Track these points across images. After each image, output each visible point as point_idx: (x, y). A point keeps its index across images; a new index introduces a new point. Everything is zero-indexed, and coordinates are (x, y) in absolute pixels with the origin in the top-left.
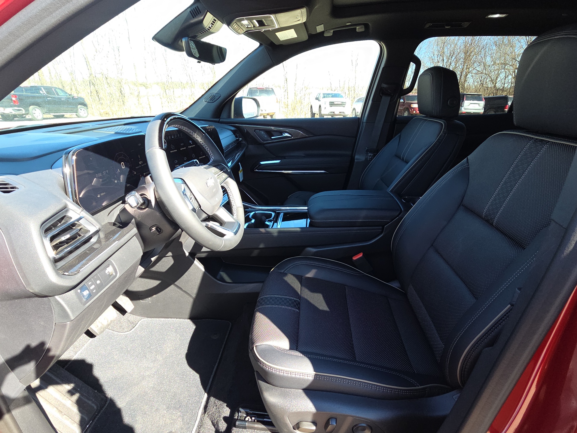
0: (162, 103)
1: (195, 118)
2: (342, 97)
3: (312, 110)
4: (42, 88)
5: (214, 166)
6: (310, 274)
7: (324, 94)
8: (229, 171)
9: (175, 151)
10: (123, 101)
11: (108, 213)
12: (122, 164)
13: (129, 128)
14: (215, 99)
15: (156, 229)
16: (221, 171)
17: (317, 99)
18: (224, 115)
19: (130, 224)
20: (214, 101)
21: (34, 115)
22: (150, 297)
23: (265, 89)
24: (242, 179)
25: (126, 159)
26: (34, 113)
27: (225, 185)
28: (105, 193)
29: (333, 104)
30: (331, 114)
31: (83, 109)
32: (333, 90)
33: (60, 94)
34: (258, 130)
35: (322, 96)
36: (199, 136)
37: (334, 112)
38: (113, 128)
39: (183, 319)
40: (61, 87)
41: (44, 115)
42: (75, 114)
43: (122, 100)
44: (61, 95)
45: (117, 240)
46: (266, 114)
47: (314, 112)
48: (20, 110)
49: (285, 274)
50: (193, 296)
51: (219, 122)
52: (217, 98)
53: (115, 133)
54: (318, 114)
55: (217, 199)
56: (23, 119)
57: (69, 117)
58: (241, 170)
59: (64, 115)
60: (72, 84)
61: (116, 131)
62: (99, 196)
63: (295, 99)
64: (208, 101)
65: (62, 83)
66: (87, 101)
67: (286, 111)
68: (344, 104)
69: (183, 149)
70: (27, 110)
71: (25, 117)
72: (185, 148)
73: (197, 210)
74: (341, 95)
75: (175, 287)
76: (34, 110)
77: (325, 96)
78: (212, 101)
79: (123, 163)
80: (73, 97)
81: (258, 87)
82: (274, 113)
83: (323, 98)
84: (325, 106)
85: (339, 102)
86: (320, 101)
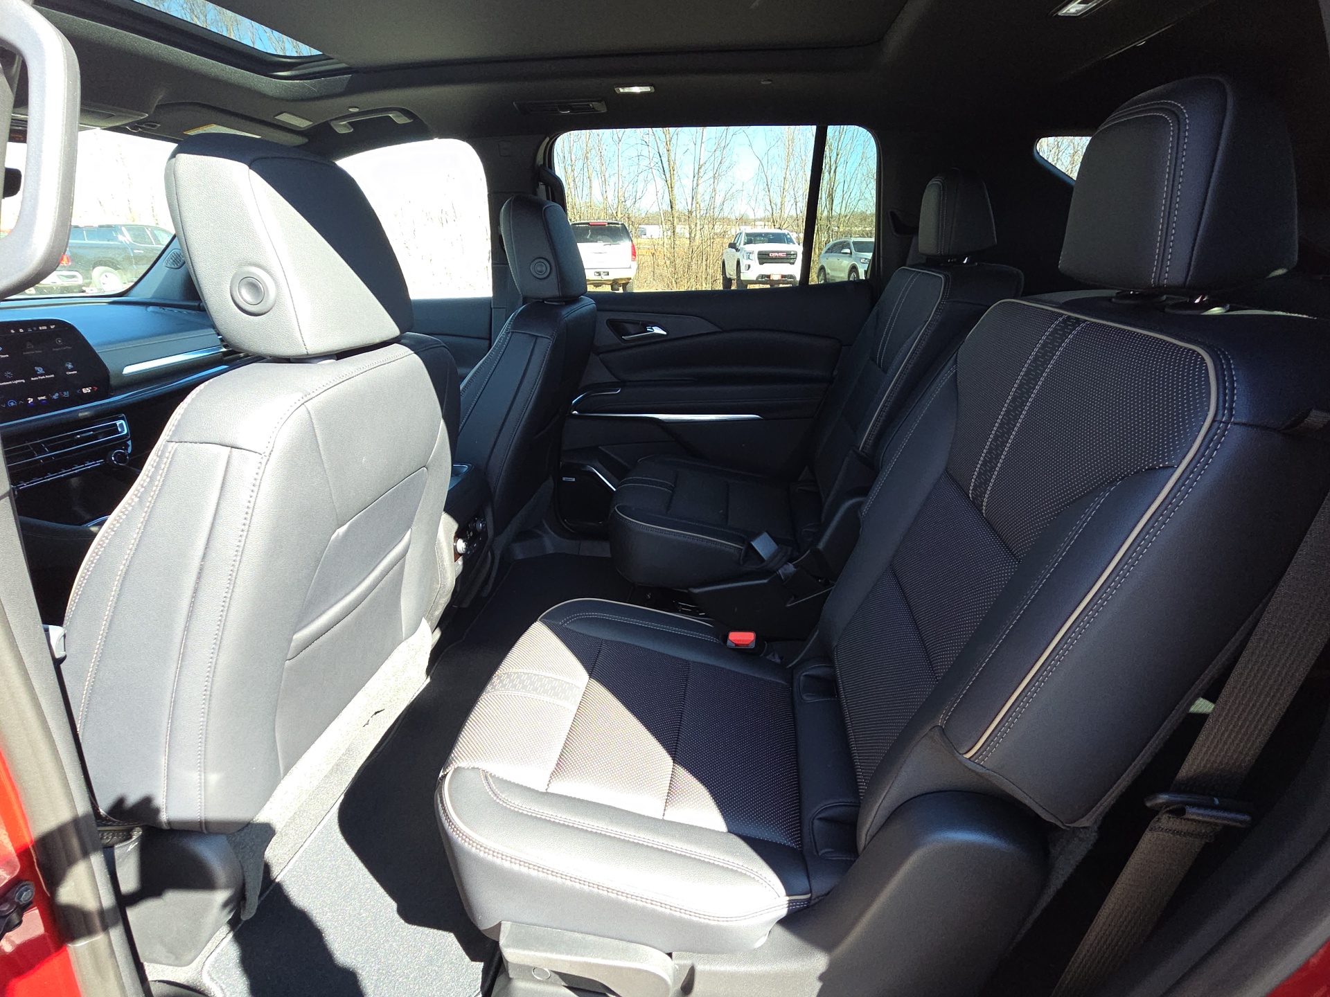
2: (790, 242)
4: (124, 229)
7: (747, 235)
17: (732, 246)
21: (103, 286)
23: (607, 225)
26: (103, 283)
29: (766, 257)
30: (764, 279)
35: (743, 239)
37: (769, 277)
48: (74, 277)
54: (736, 281)
68: (793, 256)
70: (88, 277)
76: (104, 275)
77: (752, 239)
82: (630, 279)
83: (745, 244)
84: (749, 262)
85: (781, 252)
86: (739, 250)
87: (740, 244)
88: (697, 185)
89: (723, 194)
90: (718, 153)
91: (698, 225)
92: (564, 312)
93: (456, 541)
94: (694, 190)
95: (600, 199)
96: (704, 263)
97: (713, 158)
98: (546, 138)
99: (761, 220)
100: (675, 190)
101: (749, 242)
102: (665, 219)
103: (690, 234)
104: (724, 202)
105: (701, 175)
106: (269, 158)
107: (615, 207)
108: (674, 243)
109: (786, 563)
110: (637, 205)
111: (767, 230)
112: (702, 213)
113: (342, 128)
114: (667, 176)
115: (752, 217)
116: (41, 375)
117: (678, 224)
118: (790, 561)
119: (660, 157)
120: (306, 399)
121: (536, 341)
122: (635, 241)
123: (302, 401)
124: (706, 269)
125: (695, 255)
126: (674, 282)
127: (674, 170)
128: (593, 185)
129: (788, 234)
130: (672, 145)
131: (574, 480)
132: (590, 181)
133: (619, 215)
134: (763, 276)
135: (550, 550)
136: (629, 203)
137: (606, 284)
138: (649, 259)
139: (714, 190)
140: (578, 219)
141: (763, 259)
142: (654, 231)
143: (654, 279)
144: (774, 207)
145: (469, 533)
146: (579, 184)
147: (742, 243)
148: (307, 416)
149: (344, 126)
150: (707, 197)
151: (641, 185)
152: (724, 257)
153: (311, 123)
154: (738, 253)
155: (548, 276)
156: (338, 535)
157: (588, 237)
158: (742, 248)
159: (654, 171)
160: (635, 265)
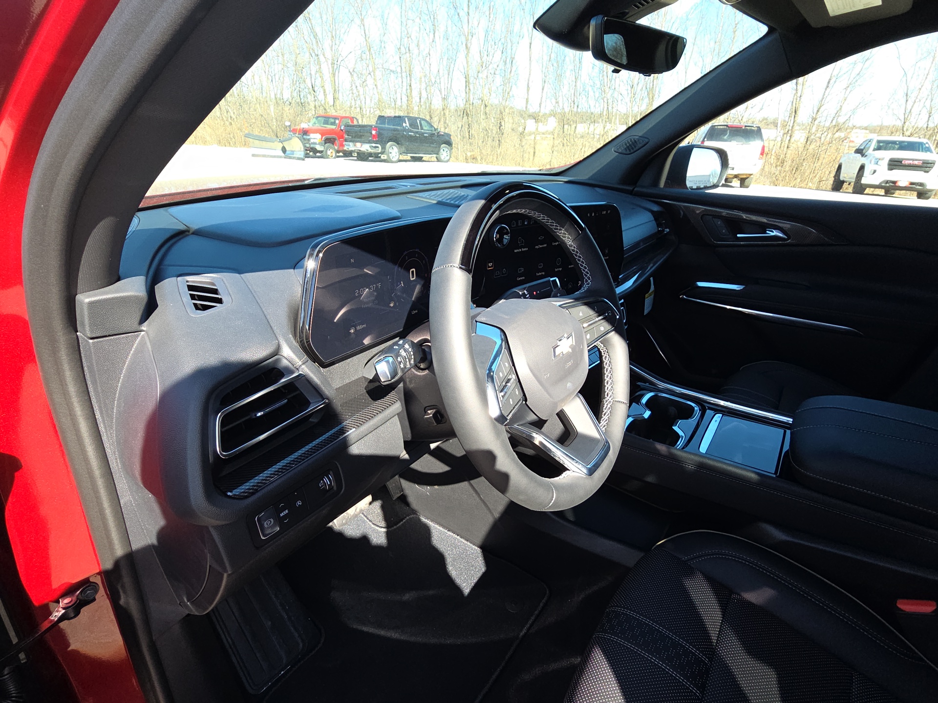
0: (553, 147)
1: (590, 182)
2: (928, 150)
3: (840, 174)
4: (406, 119)
5: (586, 304)
6: (756, 597)
7: (879, 142)
8: (618, 317)
9: (525, 249)
10: (499, 141)
11: (368, 360)
12: (413, 272)
13: (464, 195)
14: (635, 147)
15: (433, 415)
16: (599, 316)
17: (860, 151)
18: (646, 179)
19: (393, 393)
20: (632, 151)
21: (390, 154)
22: (431, 487)
23: (743, 128)
24: (650, 309)
25: (422, 262)
26: (391, 153)
27: (601, 344)
28: (365, 326)
29: (899, 164)
30: (887, 185)
31: (446, 150)
32: (908, 133)
33: (424, 128)
34: (711, 217)
35: (874, 145)
36: (569, 234)
37: (894, 182)
38: (439, 192)
39: (471, 543)
40: (428, 118)
41: (400, 156)
42: (435, 155)
43: (498, 139)
44: (426, 129)
45: (354, 427)
46: (732, 175)
47: (842, 178)
48: (378, 147)
49: (690, 572)
50: (494, 513)
51: (631, 193)
52: (641, 145)
53: (437, 203)
54: (852, 184)
55: (569, 385)
56: (378, 159)
57: (427, 160)
58: (652, 292)
59: (422, 157)
60: (442, 113)
61: (440, 199)
62: (352, 331)
63: (806, 149)
64: (620, 151)
65: (430, 112)
66: (454, 139)
67: (777, 173)
68: (929, 165)
69: (541, 246)
70: (384, 148)
71: (380, 157)
72: (545, 245)
73: (509, 418)
74: (927, 145)
75: (470, 487)
76: (391, 148)
77: (883, 146)
78: (628, 152)
79: (414, 270)
80: (439, 133)
81: (729, 124)
82: (751, 175)
83: (874, 150)
84: (875, 167)
85: (916, 160)
86: (866, 156)
87: (868, 150)
101: (879, 148)
122: (766, 141)
141: (893, 165)
147: (871, 149)
152: (843, 161)
154: (864, 159)
158: (871, 154)
160: (760, 163)
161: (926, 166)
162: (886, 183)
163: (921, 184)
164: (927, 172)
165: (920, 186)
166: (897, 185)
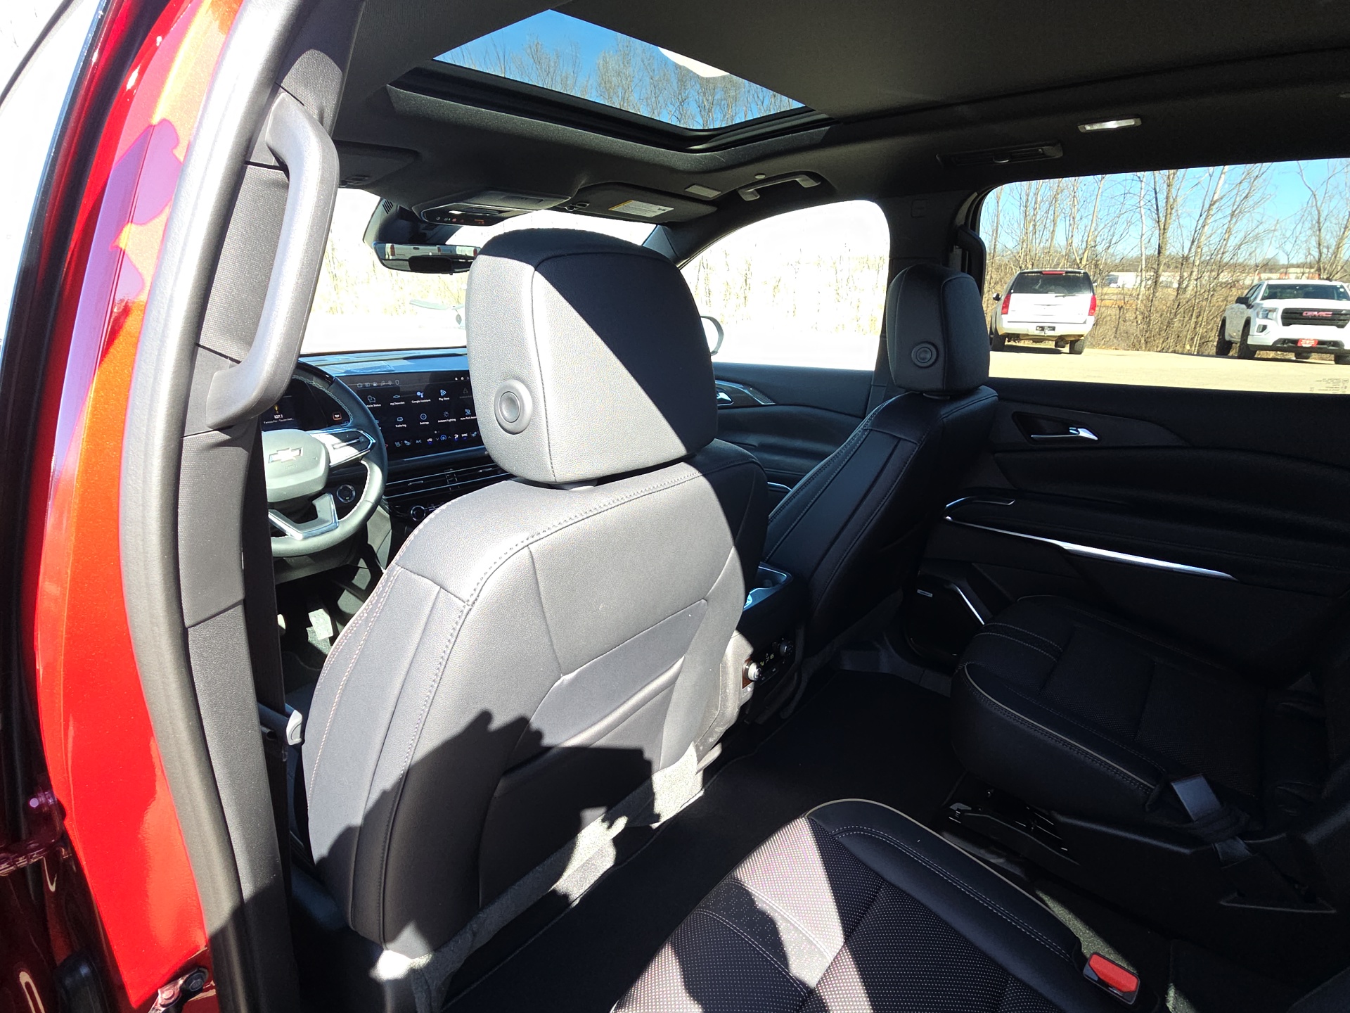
2: (1340, 298)
3: (1224, 331)
7: (1270, 287)
17: (1243, 300)
23: (1064, 275)
29: (1298, 316)
30: (1285, 345)
35: (1262, 291)
37: (1295, 342)
47: (1227, 338)
68: (1342, 318)
74: (1342, 290)
77: (1275, 292)
81: (1044, 270)
82: (1082, 336)
83: (1263, 299)
84: (1264, 322)
86: (1252, 307)
87: (1256, 298)
88: (1203, 226)
89: (1241, 235)
90: (1245, 185)
91: (1195, 274)
92: (944, 411)
93: (749, 664)
94: (1198, 232)
95: (1063, 243)
96: (1194, 320)
97: (1235, 192)
98: (973, 193)
99: (1298, 266)
100: (1169, 233)
101: (1270, 296)
102: (1146, 267)
103: (1179, 284)
104: (1241, 244)
105: (1212, 212)
106: (564, 256)
107: (1081, 252)
108: (1154, 295)
109: (1234, 838)
110: (1110, 250)
111: (1304, 281)
112: (1203, 258)
113: (749, 195)
114: (1161, 215)
115: (1283, 260)
116: (468, 416)
117: (1164, 271)
118: (1243, 836)
119: (1156, 193)
120: (531, 540)
121: (896, 446)
122: (1098, 291)
123: (526, 543)
124: (1195, 328)
125: (1182, 310)
126: (1143, 341)
127: (1172, 209)
128: (1057, 229)
129: (1342, 287)
130: (1176, 178)
131: (931, 595)
132: (1054, 224)
133: (1084, 262)
134: (1284, 341)
135: (885, 668)
136: (1099, 248)
137: (1049, 340)
138: (1114, 312)
139: (1229, 231)
140: (1030, 267)
141: (1289, 319)
142: (1128, 280)
143: (1115, 337)
144: (1325, 251)
145: (769, 656)
146: (1040, 227)
147: (1260, 296)
148: (528, 562)
149: (752, 193)
150: (1215, 239)
151: (1120, 229)
152: (1226, 314)
153: (720, 193)
154: (1250, 311)
155: (934, 363)
156: (562, 682)
157: (1037, 287)
158: (1259, 304)
159: (1143, 211)
160: (1091, 320)
161: (1336, 319)
162: (1283, 344)
163: (1336, 344)
164: (1342, 326)
165: (1333, 346)
166: (1299, 345)
